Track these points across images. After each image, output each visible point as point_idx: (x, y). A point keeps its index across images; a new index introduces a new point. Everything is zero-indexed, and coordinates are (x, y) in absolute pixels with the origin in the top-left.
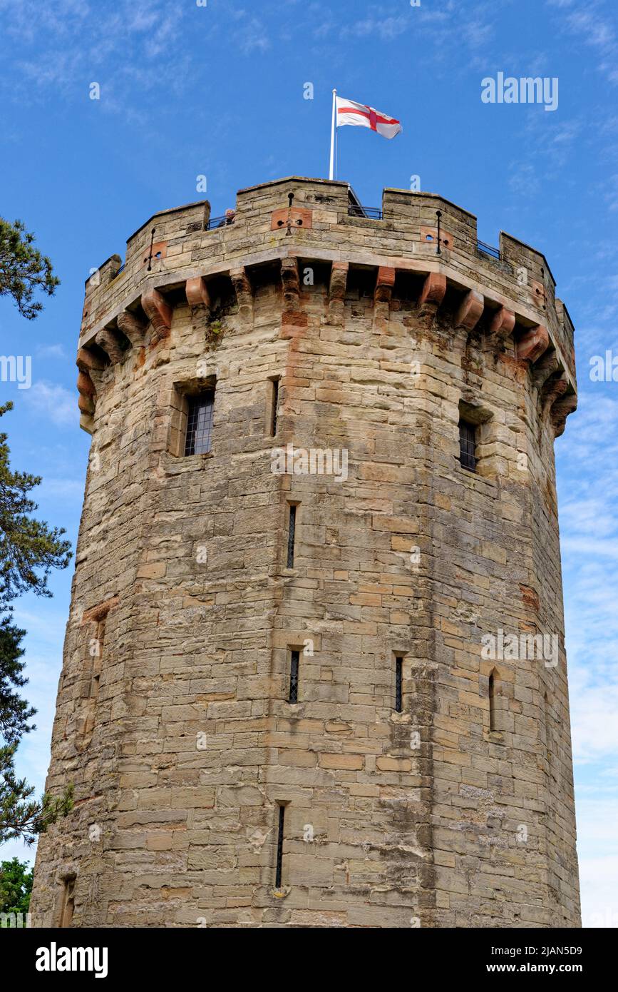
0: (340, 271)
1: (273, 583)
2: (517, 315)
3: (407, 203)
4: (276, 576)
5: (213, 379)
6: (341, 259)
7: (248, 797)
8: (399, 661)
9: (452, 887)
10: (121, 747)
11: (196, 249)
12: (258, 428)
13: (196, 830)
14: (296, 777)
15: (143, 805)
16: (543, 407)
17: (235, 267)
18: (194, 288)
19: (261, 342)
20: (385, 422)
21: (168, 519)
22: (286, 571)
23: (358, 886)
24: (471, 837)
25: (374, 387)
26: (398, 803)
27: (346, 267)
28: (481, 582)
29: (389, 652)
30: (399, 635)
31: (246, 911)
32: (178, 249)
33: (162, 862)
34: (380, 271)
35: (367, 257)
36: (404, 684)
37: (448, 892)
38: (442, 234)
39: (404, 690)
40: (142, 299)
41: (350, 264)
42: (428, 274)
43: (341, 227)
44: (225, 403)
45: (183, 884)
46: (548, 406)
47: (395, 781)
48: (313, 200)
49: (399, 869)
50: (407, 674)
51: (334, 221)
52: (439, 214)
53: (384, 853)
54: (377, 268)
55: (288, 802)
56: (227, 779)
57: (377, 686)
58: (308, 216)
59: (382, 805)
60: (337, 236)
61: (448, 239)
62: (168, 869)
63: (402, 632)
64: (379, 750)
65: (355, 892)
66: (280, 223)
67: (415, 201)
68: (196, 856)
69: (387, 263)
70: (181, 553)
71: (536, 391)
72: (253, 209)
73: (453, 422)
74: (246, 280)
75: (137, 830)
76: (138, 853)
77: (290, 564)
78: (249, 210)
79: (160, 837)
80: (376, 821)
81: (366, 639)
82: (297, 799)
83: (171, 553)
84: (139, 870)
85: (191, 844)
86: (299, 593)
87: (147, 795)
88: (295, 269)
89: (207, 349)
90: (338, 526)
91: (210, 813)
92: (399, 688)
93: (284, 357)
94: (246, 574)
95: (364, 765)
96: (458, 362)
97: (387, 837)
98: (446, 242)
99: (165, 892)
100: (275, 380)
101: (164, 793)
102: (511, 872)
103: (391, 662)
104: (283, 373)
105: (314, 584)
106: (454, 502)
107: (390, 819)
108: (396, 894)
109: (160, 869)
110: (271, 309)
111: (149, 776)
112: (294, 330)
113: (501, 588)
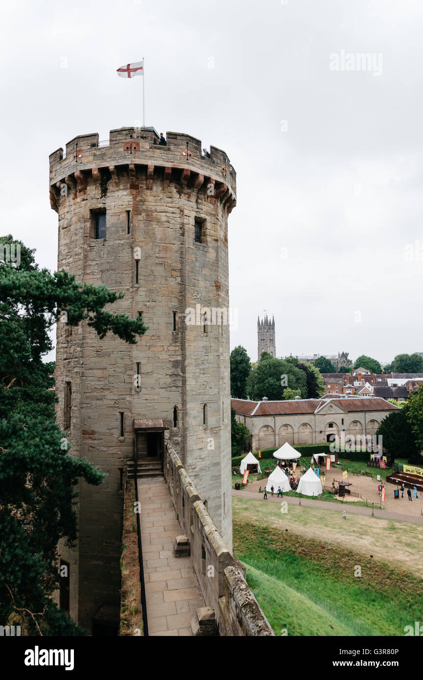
0: (151, 170)
1: (131, 290)
2: (215, 181)
3: (176, 139)
4: (132, 287)
5: (105, 209)
6: (151, 163)
7: (127, 361)
8: (175, 314)
9: (191, 384)
10: (83, 344)
11: (95, 155)
12: (123, 231)
13: (111, 371)
14: (142, 355)
15: (92, 363)
16: (224, 209)
17: (111, 165)
18: (95, 172)
19: (122, 196)
20: (169, 228)
21: (92, 264)
22: (136, 286)
23: (162, 386)
24: (197, 367)
25: (165, 214)
26: (174, 361)
27: (153, 168)
28: (202, 283)
29: (171, 312)
30: (174, 306)
31: (128, 396)
32: (87, 154)
33: (99, 381)
34: (166, 169)
35: (160, 163)
36: (176, 321)
37: (190, 385)
38: (189, 151)
39: (176, 324)
40: (75, 175)
41: (155, 166)
42: (184, 169)
43: (151, 150)
44: (110, 219)
45: (108, 388)
46: (226, 208)
47: (174, 354)
48: (140, 138)
49: (175, 380)
50: (177, 319)
51: (148, 147)
52: (187, 143)
53: (170, 375)
54: (164, 168)
55: (140, 363)
56: (120, 356)
57: (167, 323)
58: (138, 144)
59: (170, 361)
60: (149, 154)
61: (191, 153)
62: (102, 383)
63: (175, 304)
64: (168, 344)
65: (162, 388)
66: (127, 148)
67: (179, 138)
68: (111, 379)
69: (169, 165)
70: (98, 276)
71: (222, 205)
72: (116, 140)
73: (193, 225)
74: (115, 171)
75: (91, 371)
76: (92, 378)
77: (137, 282)
78: (115, 140)
79: (99, 373)
80: (167, 366)
81: (163, 307)
82: (143, 361)
83: (95, 277)
84: (93, 383)
85: (109, 376)
86: (141, 293)
87: (93, 360)
88: (134, 169)
89: (102, 197)
90: (153, 268)
91: (115, 366)
92: (175, 323)
93: (131, 203)
94: (122, 286)
95: (164, 349)
96: (194, 201)
97: (171, 371)
98: (190, 155)
99: (102, 390)
100: (128, 212)
101: (99, 359)
102: (209, 375)
103: (172, 315)
104: (131, 209)
105: (146, 289)
106: (193, 256)
107: (172, 366)
108: (174, 388)
109: (100, 383)
110: (125, 183)
111: (94, 354)
112: (134, 192)
113: (208, 284)
